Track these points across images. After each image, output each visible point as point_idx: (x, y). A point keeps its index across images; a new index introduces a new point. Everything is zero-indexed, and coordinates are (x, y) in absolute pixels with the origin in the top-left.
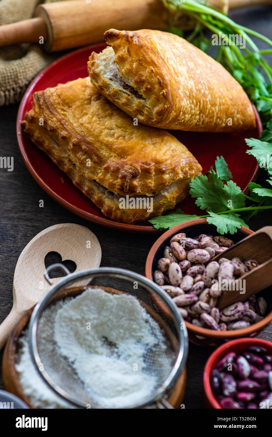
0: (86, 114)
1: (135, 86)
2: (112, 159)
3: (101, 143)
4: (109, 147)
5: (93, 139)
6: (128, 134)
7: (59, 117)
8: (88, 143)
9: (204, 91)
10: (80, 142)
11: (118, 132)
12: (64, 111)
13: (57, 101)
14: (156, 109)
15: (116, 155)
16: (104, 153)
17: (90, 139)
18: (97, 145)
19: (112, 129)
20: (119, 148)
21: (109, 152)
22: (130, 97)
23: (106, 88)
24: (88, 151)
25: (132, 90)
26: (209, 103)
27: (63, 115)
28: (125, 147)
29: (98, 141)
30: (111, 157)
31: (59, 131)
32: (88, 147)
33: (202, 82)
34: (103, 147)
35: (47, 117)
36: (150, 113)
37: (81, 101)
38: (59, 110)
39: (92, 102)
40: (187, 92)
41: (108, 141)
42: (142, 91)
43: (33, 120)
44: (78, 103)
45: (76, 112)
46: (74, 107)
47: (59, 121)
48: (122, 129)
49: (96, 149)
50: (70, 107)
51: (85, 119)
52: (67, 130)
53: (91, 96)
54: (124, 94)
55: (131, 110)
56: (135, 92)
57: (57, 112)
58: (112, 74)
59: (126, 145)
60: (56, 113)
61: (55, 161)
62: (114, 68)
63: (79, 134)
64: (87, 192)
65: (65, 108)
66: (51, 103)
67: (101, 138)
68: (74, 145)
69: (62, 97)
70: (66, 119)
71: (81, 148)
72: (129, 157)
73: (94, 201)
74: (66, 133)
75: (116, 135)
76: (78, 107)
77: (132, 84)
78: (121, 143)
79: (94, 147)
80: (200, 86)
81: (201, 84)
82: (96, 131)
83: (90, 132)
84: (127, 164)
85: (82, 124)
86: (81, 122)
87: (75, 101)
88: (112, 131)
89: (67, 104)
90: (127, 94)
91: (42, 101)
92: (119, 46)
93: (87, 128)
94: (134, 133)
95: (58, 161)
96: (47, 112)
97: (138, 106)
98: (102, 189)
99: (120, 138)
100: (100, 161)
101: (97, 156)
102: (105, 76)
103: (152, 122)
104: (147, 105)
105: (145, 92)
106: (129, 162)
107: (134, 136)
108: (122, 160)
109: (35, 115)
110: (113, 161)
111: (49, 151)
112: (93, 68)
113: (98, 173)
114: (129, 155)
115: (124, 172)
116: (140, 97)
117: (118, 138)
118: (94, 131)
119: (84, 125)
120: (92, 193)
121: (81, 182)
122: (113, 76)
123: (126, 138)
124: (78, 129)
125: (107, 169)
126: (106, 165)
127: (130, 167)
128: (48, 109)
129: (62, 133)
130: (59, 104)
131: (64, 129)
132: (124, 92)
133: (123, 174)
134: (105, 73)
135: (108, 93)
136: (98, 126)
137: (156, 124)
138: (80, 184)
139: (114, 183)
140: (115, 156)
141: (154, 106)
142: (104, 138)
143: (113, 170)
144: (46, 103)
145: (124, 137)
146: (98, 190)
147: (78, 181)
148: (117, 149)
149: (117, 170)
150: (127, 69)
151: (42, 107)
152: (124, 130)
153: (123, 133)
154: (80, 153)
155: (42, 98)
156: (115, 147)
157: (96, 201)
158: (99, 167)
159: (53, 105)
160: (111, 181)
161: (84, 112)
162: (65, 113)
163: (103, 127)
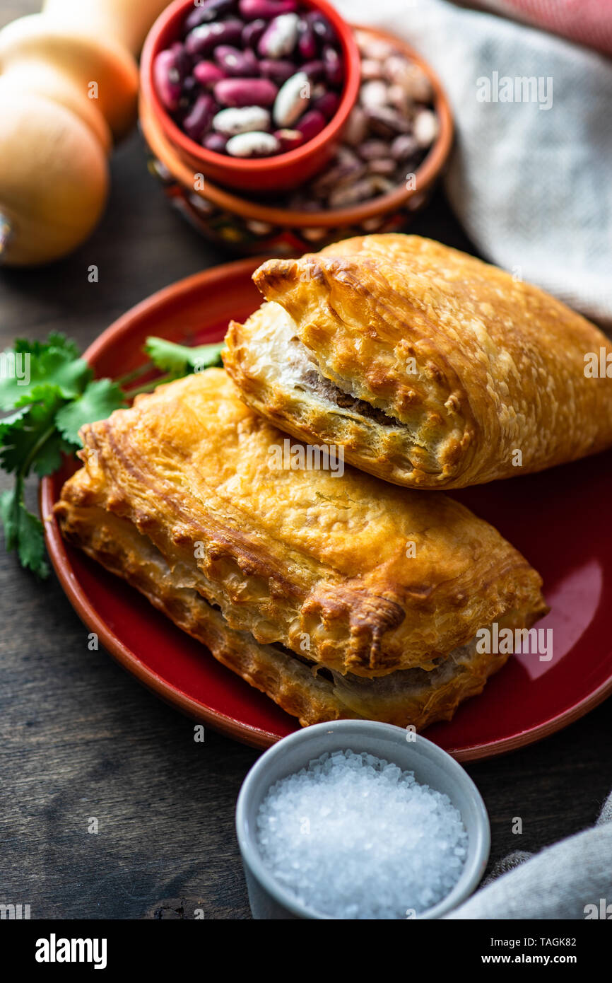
0: (234, 472)
1: (372, 399)
2: (322, 584)
3: (287, 545)
4: (309, 554)
5: (264, 537)
6: (354, 515)
7: (163, 486)
8: (251, 548)
9: (537, 370)
10: (231, 547)
11: (327, 511)
12: (172, 468)
13: (148, 446)
14: (443, 448)
15: (332, 573)
16: (298, 570)
17: (254, 537)
18: (277, 550)
19: (308, 505)
20: (340, 555)
21: (310, 566)
22: (361, 428)
23: (290, 412)
24: (254, 569)
25: (364, 407)
26: (553, 398)
27: (170, 479)
28: (354, 549)
29: (279, 541)
30: (319, 578)
31: (167, 524)
32: (253, 559)
33: (526, 350)
34: (293, 554)
35: (127, 490)
36: (428, 458)
37: (214, 438)
38: (159, 469)
39: (242, 438)
40: (503, 384)
41: (305, 540)
42: (394, 408)
43: (89, 500)
44: (205, 446)
45: (206, 470)
46: (195, 455)
47: (165, 496)
48: (336, 502)
49: (276, 561)
50: (185, 456)
51: (232, 486)
52: (188, 520)
53: (237, 423)
54: (344, 421)
55: (374, 460)
56: (372, 412)
57: (154, 474)
58: (298, 374)
59: (357, 544)
60: (151, 477)
61: (157, 600)
62: (298, 356)
63: (223, 527)
64: (256, 676)
65: (174, 461)
66: (134, 452)
67: (285, 532)
68: (214, 558)
69: (160, 433)
70: (182, 490)
71: (235, 562)
72: (369, 576)
73: (277, 699)
74: (186, 527)
75: (323, 520)
76: (209, 455)
77: (361, 393)
78: (342, 541)
79: (268, 556)
80: (525, 359)
81: (526, 355)
82: (268, 515)
83: (253, 518)
84: (366, 595)
85: (227, 501)
86: (225, 495)
87: (196, 442)
88: (311, 511)
89: (176, 450)
90: (352, 419)
91: (106, 449)
92: (304, 302)
93: (243, 510)
94: (368, 509)
95: (166, 601)
96: (126, 475)
97: (390, 446)
98: (297, 666)
99: (335, 527)
100: (291, 595)
101: (280, 579)
102: (281, 380)
104: (417, 442)
105: (404, 409)
106: (372, 590)
107: (369, 516)
108: (352, 585)
109: (91, 486)
110: (327, 591)
111: (140, 577)
113: (288, 625)
114: (368, 569)
115: (362, 616)
116: (390, 422)
117: (329, 527)
118: (263, 514)
119: (233, 502)
120: (270, 679)
121: (235, 652)
122: (303, 378)
123: (351, 524)
124: (219, 515)
125: (314, 614)
126: (307, 603)
127: (378, 601)
128: (128, 466)
129: (175, 528)
130: (155, 450)
131: (180, 516)
132: (343, 417)
133: (363, 623)
134: (278, 374)
136: (271, 501)
137: (446, 484)
138: (236, 656)
139: (337, 647)
140: (331, 577)
141: (435, 439)
142: (295, 533)
143: (332, 613)
144: (119, 452)
145: (345, 522)
146: (287, 668)
147: (227, 650)
148: (334, 558)
149: (341, 616)
150: (342, 357)
151: (110, 463)
152: (342, 503)
153: (341, 513)
154: (232, 576)
155: (107, 440)
156: (326, 551)
157: (284, 698)
158: (287, 609)
159: (139, 457)
160: (328, 642)
161: (225, 467)
162: (176, 473)
163: (286, 502)
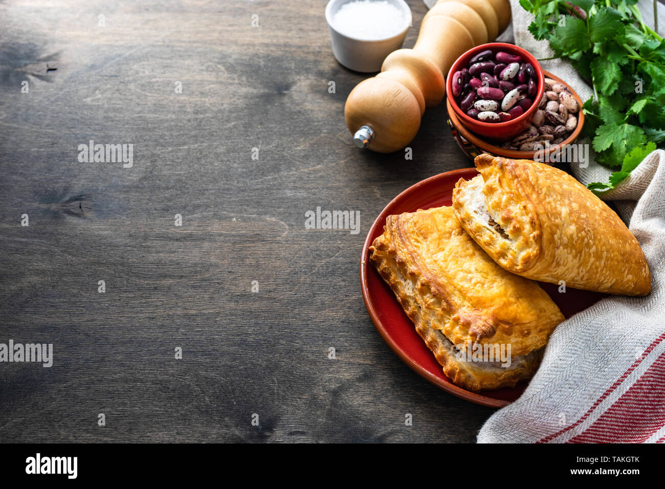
0: (443, 250)
1: (501, 223)
2: (464, 309)
3: (455, 287)
4: (463, 293)
5: (446, 281)
6: (489, 282)
7: (411, 248)
8: (439, 285)
9: (588, 241)
10: (430, 282)
11: (477, 277)
12: (418, 242)
13: (411, 230)
14: (523, 254)
15: (469, 305)
16: (456, 299)
17: (443, 280)
18: (450, 289)
19: (470, 272)
20: (475, 298)
21: (462, 300)
22: (494, 236)
23: (468, 221)
24: (437, 294)
25: (498, 228)
26: (592, 255)
27: (416, 246)
28: (482, 297)
29: (452, 285)
30: (464, 306)
31: (409, 266)
32: (438, 290)
33: (586, 229)
34: (456, 292)
35: (397, 247)
36: (515, 258)
37: (440, 233)
38: (412, 241)
39: (453, 236)
40: (565, 238)
41: (462, 287)
42: (508, 231)
43: (382, 247)
44: (435, 235)
45: (431, 246)
46: (429, 239)
47: (411, 253)
48: (482, 274)
49: (448, 293)
50: (425, 238)
51: (440, 256)
52: (417, 266)
53: (453, 230)
54: (488, 231)
55: (493, 252)
56: (501, 231)
57: (410, 242)
58: (478, 206)
59: (484, 295)
60: (408, 243)
61: (399, 298)
62: (481, 199)
63: (430, 273)
64: (430, 343)
65: (420, 239)
66: (405, 231)
67: (455, 281)
68: (422, 285)
69: (418, 225)
70: (419, 252)
71: (430, 289)
72: (485, 311)
73: (436, 356)
74: (415, 268)
75: (474, 281)
76: (435, 240)
77: (498, 220)
78: (479, 292)
79: (445, 290)
80: (583, 233)
81: (585, 231)
82: (450, 273)
83: (444, 272)
84: (480, 319)
85: (436, 261)
86: (435, 259)
87: (432, 233)
88: (470, 275)
89: (422, 234)
90: (491, 231)
91: (395, 226)
92: (490, 174)
93: (441, 267)
94: (496, 281)
95: (402, 299)
96: (398, 240)
97: (502, 247)
98: (447, 344)
99: (478, 285)
100: (450, 310)
101: (447, 302)
102: (470, 207)
103: (516, 269)
104: (513, 248)
105: (512, 232)
106: (484, 318)
107: (495, 285)
108: (476, 313)
109: (384, 241)
110: (465, 312)
111: (395, 287)
112: (458, 196)
113: (445, 323)
114: (485, 307)
115: (475, 328)
116: (506, 237)
117: (475, 284)
118: (449, 271)
119: (438, 263)
120: (435, 346)
121: (424, 330)
122: (479, 208)
123: (486, 286)
124: (429, 267)
125: (456, 321)
126: (455, 316)
127: (485, 323)
128: (401, 237)
129: (411, 268)
130: (413, 232)
131: (414, 263)
132: (488, 229)
133: (475, 331)
134: (471, 203)
135: (469, 227)
136: (454, 266)
137: (520, 272)
138: (424, 332)
139: (462, 339)
140: (469, 307)
141: (521, 250)
142: (459, 283)
143: (463, 323)
144: (399, 230)
145: (483, 284)
146: (443, 344)
147: (421, 328)
148: (472, 298)
149: (467, 325)
150: (495, 201)
151: (394, 233)
152: (485, 275)
153: (483, 280)
154: (428, 295)
155: (396, 223)
156: (469, 295)
157: (439, 357)
158: (447, 316)
159: (406, 234)
160: (459, 335)
161: (440, 247)
162: (419, 244)
163: (460, 269)
